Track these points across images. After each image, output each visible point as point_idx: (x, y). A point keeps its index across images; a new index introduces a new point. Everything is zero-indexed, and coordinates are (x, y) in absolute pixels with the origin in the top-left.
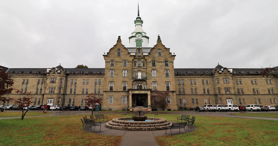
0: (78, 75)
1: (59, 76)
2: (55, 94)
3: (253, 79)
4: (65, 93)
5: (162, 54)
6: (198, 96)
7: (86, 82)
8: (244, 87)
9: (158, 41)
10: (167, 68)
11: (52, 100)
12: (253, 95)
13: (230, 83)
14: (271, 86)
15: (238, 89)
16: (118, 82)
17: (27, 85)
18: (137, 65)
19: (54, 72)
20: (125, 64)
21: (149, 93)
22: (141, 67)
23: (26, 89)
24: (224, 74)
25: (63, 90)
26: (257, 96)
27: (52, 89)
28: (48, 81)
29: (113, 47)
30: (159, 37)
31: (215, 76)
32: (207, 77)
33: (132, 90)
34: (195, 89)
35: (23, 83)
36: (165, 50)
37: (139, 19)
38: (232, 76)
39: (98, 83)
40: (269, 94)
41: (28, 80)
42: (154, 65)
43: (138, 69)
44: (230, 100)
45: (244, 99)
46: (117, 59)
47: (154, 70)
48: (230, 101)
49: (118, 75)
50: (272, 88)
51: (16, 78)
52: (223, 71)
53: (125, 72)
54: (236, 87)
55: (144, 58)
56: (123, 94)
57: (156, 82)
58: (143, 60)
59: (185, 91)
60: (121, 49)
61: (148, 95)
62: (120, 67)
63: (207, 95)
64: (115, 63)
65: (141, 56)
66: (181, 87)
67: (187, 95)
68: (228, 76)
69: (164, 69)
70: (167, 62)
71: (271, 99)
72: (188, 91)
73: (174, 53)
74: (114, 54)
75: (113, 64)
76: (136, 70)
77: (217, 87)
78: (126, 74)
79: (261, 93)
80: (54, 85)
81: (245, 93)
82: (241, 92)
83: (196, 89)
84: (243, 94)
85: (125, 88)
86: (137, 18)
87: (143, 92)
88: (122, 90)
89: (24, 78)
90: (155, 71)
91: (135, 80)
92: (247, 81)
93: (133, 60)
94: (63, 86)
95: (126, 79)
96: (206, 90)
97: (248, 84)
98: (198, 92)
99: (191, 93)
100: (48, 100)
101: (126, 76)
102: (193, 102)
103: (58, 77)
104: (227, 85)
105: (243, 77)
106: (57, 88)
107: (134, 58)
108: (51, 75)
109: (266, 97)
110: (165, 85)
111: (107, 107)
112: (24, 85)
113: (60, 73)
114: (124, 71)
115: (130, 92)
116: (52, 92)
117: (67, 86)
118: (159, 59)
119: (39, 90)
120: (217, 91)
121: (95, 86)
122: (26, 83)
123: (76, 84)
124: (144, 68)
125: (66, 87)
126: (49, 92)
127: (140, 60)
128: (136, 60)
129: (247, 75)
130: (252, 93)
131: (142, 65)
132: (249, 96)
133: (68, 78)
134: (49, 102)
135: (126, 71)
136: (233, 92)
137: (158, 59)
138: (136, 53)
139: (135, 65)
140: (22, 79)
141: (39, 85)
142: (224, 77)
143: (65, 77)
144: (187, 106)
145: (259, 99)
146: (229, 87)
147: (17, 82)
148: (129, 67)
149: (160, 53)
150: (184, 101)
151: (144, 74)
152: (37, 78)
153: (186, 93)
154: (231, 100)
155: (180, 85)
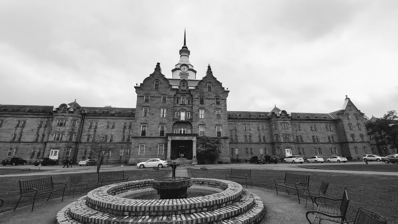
0: (100, 116)
1: (71, 116)
2: (63, 142)
3: (312, 125)
4: (80, 140)
5: (212, 89)
6: (253, 145)
7: (111, 126)
8: (303, 134)
9: (208, 72)
10: (219, 106)
11: (58, 151)
12: (312, 143)
13: (289, 129)
14: (331, 133)
15: (297, 136)
16: (153, 124)
17: (23, 129)
18: (180, 102)
19: (65, 111)
20: (164, 100)
21: (194, 139)
22: (185, 105)
23: (21, 135)
24: (282, 118)
25: (76, 137)
26: (317, 145)
27: (59, 134)
28: (54, 123)
29: (149, 76)
30: (209, 67)
31: (272, 120)
32: (263, 122)
33: (172, 135)
34: (249, 136)
35: (18, 126)
36: (217, 84)
37: (186, 49)
38: (291, 121)
39: (127, 127)
40: (329, 143)
41: (25, 122)
42: (202, 102)
43: (181, 108)
44: (289, 149)
45: (303, 149)
46: (154, 93)
47: (202, 108)
48: (289, 151)
49: (154, 114)
50: (332, 135)
51: (8, 119)
52: (281, 115)
53: (163, 112)
54: (295, 134)
55: (190, 93)
56: (159, 141)
57: (205, 125)
58: (188, 96)
59: (239, 138)
60: (160, 79)
61: (194, 142)
62: (158, 103)
63: (263, 143)
64: (150, 99)
65: (185, 90)
66: (233, 134)
67: (240, 143)
68: (286, 120)
69: (214, 108)
70: (219, 99)
71: (331, 148)
72: (241, 139)
73: (227, 89)
74: (151, 86)
75: (148, 100)
76: (179, 109)
77: (274, 133)
78: (165, 114)
79: (321, 141)
80: (62, 129)
81: (304, 141)
82: (300, 140)
83: (251, 136)
84: (303, 143)
85: (162, 133)
86: (183, 48)
87: (186, 138)
88: (159, 135)
89: (19, 119)
90: (203, 111)
91: (177, 122)
92: (306, 126)
93: (175, 95)
94: (76, 131)
95: (165, 121)
96: (262, 138)
97: (307, 131)
98: (253, 140)
99: (244, 141)
100: (52, 150)
101: (164, 116)
102: (247, 153)
103: (70, 118)
104: (285, 132)
105: (302, 122)
106: (66, 133)
107: (177, 93)
108: (59, 114)
109: (327, 146)
110: (215, 129)
111: (135, 160)
112: (18, 128)
113: (72, 112)
114: (163, 110)
115: (170, 139)
116: (58, 139)
117: (83, 130)
118: (209, 95)
119: (41, 136)
120: (275, 138)
121: (124, 131)
122: (22, 126)
123: (96, 128)
124: (190, 106)
125: (82, 132)
126: (55, 139)
127: (185, 96)
128: (179, 96)
129: (306, 120)
130: (312, 141)
131: (186, 103)
132: (309, 145)
133: (85, 120)
134: (52, 153)
135: (165, 110)
136: (292, 140)
137: (207, 95)
138: (179, 87)
139: (178, 103)
140: (16, 119)
141: (41, 129)
142: (282, 121)
143: (81, 118)
144: (240, 158)
145: (319, 149)
146: (288, 133)
147: (8, 124)
148: (169, 104)
149: (209, 87)
150: (237, 152)
151: (189, 114)
152: (39, 118)
153: (239, 141)
154: (291, 149)
155: (232, 130)
